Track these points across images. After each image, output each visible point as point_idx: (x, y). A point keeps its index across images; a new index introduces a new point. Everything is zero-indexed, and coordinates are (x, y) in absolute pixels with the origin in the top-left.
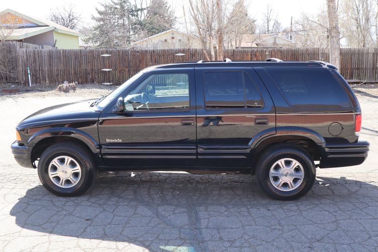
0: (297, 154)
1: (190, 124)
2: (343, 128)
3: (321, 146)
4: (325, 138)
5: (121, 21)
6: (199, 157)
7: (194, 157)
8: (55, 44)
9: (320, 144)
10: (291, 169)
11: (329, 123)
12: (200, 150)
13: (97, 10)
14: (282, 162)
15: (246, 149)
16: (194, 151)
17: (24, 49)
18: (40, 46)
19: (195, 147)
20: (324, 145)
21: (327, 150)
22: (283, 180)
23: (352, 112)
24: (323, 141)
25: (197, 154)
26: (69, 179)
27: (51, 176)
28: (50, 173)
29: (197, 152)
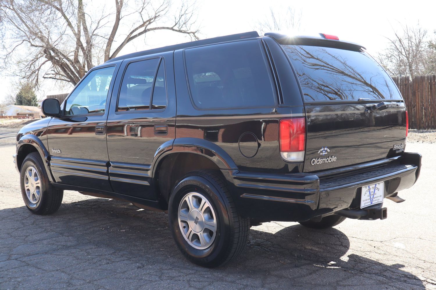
1: (101, 132)
2: (259, 144)
6: (111, 178)
7: (106, 178)
10: (200, 213)
12: (111, 169)
14: (189, 198)
15: (147, 170)
16: (104, 169)
20: (231, 174)
25: (108, 173)
26: (34, 193)
27: (26, 189)
28: (26, 185)
29: (108, 171)
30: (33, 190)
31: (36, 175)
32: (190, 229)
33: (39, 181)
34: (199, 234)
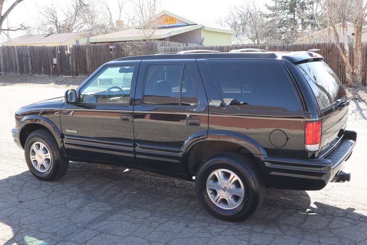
0: (234, 165)
1: (127, 120)
2: (288, 138)
3: (259, 159)
4: (266, 149)
5: (291, 16)
6: (137, 156)
7: (132, 155)
8: (202, 41)
9: (258, 156)
10: (229, 184)
11: (271, 130)
12: (137, 149)
13: (266, 5)
14: (218, 173)
15: (179, 152)
16: (132, 149)
17: (163, 47)
18: (185, 44)
19: (132, 145)
20: (263, 158)
21: (267, 164)
22: (222, 194)
23: (303, 118)
24: (263, 152)
25: (135, 152)
26: (43, 164)
27: (32, 160)
28: (31, 157)
29: (135, 150)
30: (41, 161)
31: (44, 149)
32: (218, 195)
33: (49, 154)
34: (227, 199)
